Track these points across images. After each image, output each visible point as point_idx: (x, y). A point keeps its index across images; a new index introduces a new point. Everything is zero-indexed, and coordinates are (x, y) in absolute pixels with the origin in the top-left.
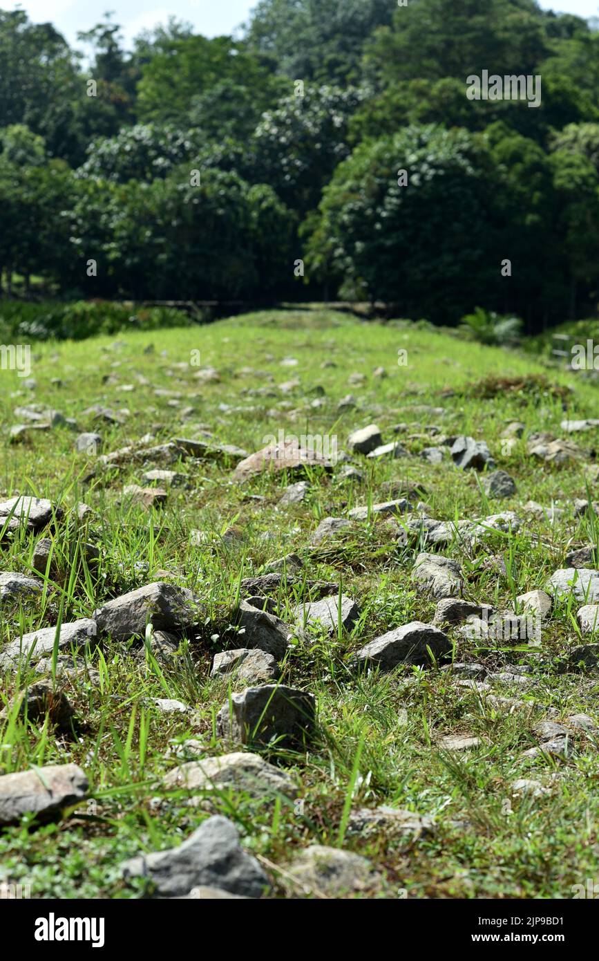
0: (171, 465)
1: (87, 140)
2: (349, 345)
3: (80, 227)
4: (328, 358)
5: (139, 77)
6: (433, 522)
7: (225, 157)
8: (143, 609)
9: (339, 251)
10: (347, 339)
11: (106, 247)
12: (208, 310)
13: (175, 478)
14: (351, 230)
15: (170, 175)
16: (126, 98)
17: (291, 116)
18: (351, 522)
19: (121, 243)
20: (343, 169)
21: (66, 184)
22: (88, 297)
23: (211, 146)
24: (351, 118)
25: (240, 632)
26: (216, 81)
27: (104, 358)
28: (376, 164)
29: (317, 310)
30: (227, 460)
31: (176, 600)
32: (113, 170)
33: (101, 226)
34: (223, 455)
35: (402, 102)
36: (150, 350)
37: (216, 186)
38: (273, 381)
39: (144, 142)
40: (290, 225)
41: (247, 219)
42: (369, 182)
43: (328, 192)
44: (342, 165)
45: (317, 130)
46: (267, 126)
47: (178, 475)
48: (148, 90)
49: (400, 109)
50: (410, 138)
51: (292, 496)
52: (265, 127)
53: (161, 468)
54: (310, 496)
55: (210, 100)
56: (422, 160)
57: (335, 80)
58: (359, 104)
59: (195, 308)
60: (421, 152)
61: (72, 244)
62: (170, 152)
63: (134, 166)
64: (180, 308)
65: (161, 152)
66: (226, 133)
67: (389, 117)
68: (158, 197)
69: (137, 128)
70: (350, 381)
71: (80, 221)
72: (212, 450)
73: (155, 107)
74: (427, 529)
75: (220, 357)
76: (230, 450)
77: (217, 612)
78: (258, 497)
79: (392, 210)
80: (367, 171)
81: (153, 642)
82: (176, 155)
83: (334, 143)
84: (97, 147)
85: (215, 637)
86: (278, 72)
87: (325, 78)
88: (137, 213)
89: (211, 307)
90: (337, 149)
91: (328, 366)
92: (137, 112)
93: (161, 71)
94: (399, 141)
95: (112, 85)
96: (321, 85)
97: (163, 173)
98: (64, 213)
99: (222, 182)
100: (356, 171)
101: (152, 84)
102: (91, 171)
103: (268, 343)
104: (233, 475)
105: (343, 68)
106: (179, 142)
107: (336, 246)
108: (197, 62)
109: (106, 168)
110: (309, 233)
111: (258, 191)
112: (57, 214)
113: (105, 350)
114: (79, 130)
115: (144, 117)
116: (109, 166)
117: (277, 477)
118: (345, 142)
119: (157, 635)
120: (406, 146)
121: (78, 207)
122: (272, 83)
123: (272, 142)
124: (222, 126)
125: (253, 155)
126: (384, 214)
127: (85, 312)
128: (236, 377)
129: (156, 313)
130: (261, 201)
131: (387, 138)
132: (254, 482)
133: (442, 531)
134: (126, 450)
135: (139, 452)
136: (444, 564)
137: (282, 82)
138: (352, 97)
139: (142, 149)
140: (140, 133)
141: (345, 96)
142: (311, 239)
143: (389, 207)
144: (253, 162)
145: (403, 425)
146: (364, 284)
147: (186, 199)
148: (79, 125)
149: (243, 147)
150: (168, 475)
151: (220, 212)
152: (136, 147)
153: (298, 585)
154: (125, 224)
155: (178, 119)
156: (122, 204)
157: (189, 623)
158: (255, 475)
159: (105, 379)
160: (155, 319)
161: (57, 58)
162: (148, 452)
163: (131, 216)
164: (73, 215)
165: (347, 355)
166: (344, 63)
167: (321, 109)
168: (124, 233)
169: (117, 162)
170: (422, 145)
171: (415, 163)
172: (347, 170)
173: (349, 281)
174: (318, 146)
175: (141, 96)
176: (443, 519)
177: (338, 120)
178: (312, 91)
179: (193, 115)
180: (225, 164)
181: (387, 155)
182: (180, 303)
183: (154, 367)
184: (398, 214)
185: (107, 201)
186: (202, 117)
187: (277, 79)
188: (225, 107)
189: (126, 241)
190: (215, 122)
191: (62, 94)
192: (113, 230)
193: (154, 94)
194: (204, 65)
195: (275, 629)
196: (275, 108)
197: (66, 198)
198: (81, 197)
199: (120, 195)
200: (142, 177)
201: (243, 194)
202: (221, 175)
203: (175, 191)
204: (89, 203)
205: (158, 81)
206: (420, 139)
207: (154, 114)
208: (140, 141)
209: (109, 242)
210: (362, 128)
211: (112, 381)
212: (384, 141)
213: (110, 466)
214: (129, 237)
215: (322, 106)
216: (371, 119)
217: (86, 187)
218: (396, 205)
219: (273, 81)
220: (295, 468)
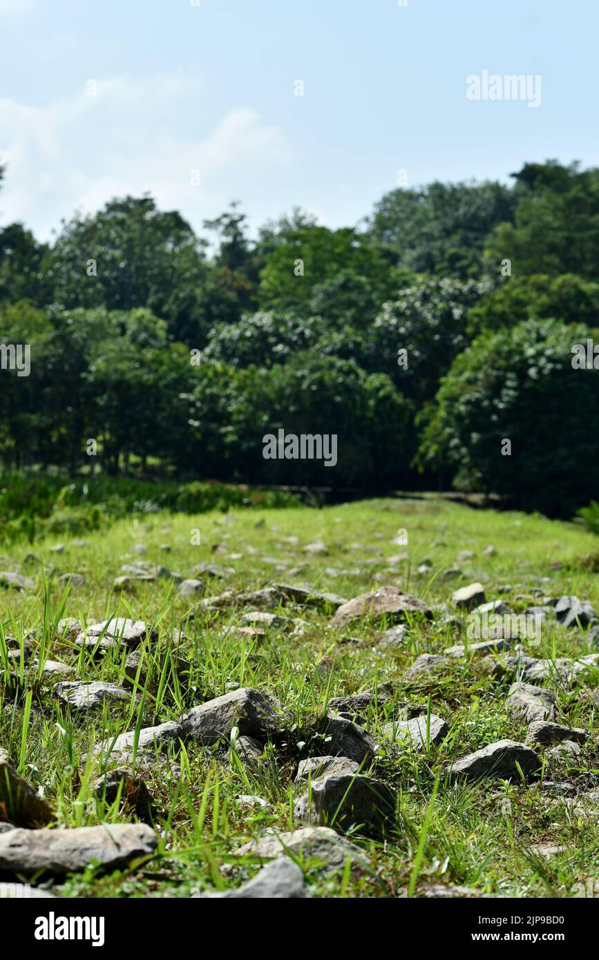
0: (271, 609)
1: (209, 325)
2: (461, 529)
3: (199, 409)
4: (438, 539)
5: (263, 266)
6: (531, 660)
7: (344, 345)
8: (229, 714)
9: (455, 442)
10: (460, 523)
11: (223, 430)
12: (322, 496)
13: (275, 620)
14: (467, 421)
15: (290, 362)
16: (248, 286)
17: (411, 307)
18: (448, 659)
19: (239, 427)
20: (461, 361)
21: (186, 367)
22: (203, 478)
23: (331, 334)
24: (471, 311)
25: (326, 740)
26: (337, 272)
27: (216, 530)
28: (494, 356)
29: (431, 499)
30: (327, 607)
31: (263, 707)
32: (233, 355)
33: (220, 410)
34: (324, 602)
35: (522, 297)
36: (261, 525)
37: (334, 373)
38: (382, 555)
39: (265, 329)
40: (407, 414)
41: (364, 406)
42: (487, 376)
43: (445, 383)
44: (460, 357)
45: (435, 322)
46: (386, 316)
47: (277, 618)
48: (271, 279)
49: (519, 303)
50: (529, 332)
51: (391, 639)
52: (385, 317)
53: (261, 610)
54: (409, 638)
55: (331, 289)
56: (540, 354)
57: (457, 274)
58: (479, 297)
59: (309, 493)
60: (540, 346)
61: (191, 426)
62: (290, 340)
63: (254, 352)
64: (294, 493)
65: (281, 339)
66: (346, 323)
67: (508, 310)
68: (276, 383)
69: (258, 315)
70: (460, 558)
71: (198, 404)
72: (313, 597)
73: (277, 295)
74: (524, 667)
75: (330, 534)
76: (331, 597)
77: (304, 720)
78: (356, 639)
79: (508, 402)
80: (485, 363)
81: (238, 746)
82: (296, 342)
83: (452, 335)
84: (218, 332)
85: (301, 744)
86: (400, 264)
87: (445, 272)
88: (255, 397)
89: (326, 493)
90: (456, 341)
91: (437, 545)
92: (260, 300)
93: (284, 260)
94: (517, 334)
95: (236, 273)
96: (442, 278)
97: (282, 360)
98: (183, 396)
99: (340, 370)
100: (474, 362)
101: (275, 273)
102: (211, 356)
103: (380, 524)
104: (334, 620)
105: (464, 263)
106: (298, 330)
107: (451, 436)
108: (320, 252)
109: (227, 353)
110: (425, 423)
111: (374, 379)
112: (177, 396)
113: (216, 524)
114: (202, 315)
115: (266, 304)
116: (229, 352)
117: (376, 621)
118: (464, 334)
119: (242, 739)
120: (525, 340)
121: (198, 389)
122: (393, 275)
123: (391, 333)
124: (344, 316)
125: (371, 345)
126: (501, 406)
127: (199, 493)
128: (346, 552)
129: (270, 496)
130: (378, 390)
131: (506, 331)
132: (353, 625)
133: (539, 669)
134: (227, 594)
135: (240, 596)
136: (539, 694)
137: (403, 274)
138: (473, 291)
139: (262, 336)
140: (261, 320)
141: (465, 289)
142: (427, 429)
143: (505, 399)
144: (372, 351)
145: (508, 587)
146: (479, 475)
147: (305, 385)
148: (201, 311)
149: (363, 336)
150: (268, 617)
151: (338, 399)
152: (256, 333)
153: (388, 705)
154: (243, 408)
155: (299, 307)
156: (240, 389)
157: (275, 730)
158: (355, 619)
159: (215, 548)
160: (269, 502)
161: (183, 245)
162: (249, 596)
163: (249, 400)
164: (192, 397)
165: (458, 536)
166: (464, 257)
167: (441, 301)
168: (242, 417)
169: (237, 348)
170: (540, 339)
171: (533, 357)
172: (466, 361)
173: (464, 471)
174: (437, 337)
175: (264, 284)
176: (541, 657)
177: (457, 313)
178: (432, 284)
179: (313, 304)
180: (343, 352)
181: (505, 348)
182: (294, 488)
183: (265, 539)
184: (514, 406)
185: (226, 385)
186: (324, 306)
187: (399, 271)
188: (344, 297)
189: (243, 425)
190: (335, 311)
191: (186, 280)
192: (231, 414)
193: (277, 283)
194: (326, 255)
195: (362, 740)
196: (396, 299)
197: (186, 381)
198: (201, 380)
199: (239, 380)
200: (261, 363)
201: (361, 382)
202: (340, 363)
203: (294, 377)
204: (208, 386)
205: (281, 270)
206: (538, 333)
207: (275, 302)
208: (261, 327)
209: (226, 425)
210: (481, 321)
211: (221, 550)
212: (503, 333)
213: (211, 608)
214: (246, 421)
215: (442, 299)
216: (490, 313)
217: (205, 370)
218: (513, 397)
219: (394, 273)
220: (395, 614)
